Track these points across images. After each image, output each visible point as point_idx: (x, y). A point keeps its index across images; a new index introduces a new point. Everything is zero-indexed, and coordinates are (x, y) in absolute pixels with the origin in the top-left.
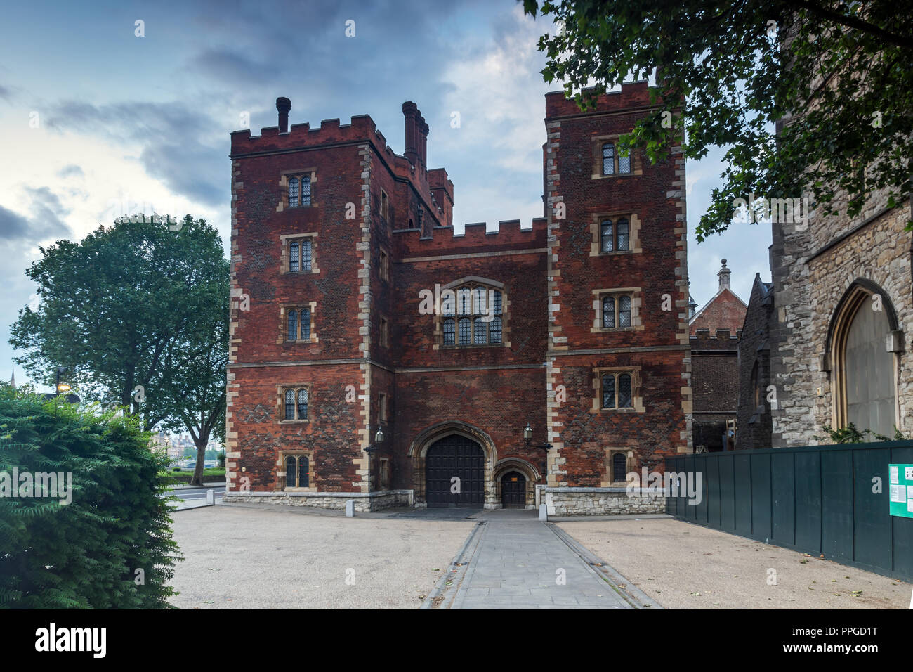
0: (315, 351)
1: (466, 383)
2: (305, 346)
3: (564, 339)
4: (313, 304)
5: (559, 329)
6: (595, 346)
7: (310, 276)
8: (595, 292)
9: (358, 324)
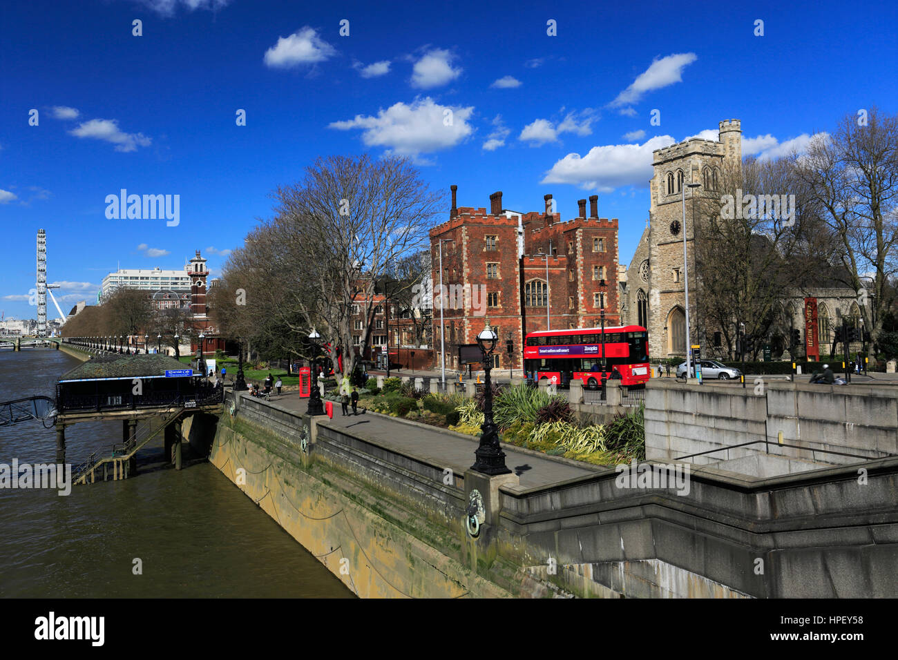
0: (501, 312)
1: (536, 322)
2: (497, 309)
3: (585, 310)
4: (500, 292)
5: (583, 306)
6: (594, 312)
7: (498, 280)
8: (594, 293)
9: (517, 301)
